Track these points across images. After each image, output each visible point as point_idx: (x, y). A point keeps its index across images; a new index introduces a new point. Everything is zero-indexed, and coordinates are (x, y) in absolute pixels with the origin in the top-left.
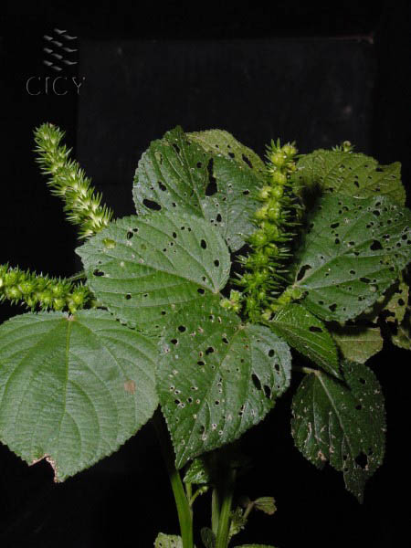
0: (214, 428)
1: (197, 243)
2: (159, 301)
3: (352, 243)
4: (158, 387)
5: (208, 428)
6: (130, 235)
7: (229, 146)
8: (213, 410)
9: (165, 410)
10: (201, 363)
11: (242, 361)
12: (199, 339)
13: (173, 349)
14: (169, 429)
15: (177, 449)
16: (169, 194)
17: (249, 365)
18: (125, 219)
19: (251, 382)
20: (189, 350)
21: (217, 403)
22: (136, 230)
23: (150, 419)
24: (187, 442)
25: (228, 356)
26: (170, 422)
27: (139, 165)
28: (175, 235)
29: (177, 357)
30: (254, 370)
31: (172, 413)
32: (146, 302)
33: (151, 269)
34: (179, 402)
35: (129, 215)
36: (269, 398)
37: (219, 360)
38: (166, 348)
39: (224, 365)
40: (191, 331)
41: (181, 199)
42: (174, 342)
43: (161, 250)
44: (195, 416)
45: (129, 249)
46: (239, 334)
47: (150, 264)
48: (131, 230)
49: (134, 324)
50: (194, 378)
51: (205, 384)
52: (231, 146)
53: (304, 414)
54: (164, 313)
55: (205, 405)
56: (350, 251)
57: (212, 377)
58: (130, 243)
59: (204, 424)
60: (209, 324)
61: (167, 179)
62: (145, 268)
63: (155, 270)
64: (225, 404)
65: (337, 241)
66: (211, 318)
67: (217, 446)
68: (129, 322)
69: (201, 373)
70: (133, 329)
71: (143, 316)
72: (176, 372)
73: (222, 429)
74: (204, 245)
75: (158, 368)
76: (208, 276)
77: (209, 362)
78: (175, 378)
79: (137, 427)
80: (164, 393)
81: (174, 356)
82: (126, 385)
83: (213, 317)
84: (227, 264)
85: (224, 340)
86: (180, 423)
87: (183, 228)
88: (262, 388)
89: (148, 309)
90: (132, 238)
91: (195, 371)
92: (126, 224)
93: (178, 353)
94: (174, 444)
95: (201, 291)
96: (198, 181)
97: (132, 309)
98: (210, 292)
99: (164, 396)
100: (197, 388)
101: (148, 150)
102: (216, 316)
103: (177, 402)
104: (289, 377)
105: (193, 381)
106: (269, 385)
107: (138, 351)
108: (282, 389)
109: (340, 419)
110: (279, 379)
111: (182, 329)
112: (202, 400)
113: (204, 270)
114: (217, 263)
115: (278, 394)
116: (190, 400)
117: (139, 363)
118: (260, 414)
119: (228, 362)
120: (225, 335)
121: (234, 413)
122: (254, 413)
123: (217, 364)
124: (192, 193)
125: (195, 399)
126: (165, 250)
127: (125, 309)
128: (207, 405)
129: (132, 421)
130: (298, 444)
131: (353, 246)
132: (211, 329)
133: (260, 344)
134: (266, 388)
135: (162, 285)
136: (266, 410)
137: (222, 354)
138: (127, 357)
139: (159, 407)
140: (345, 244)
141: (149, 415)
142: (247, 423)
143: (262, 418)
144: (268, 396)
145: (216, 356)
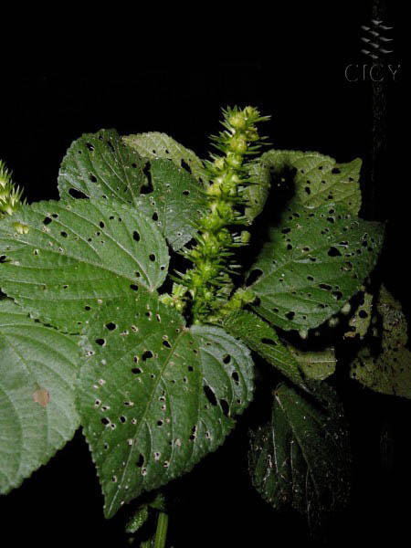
0: (157, 458)
1: (128, 234)
2: (81, 295)
3: (307, 249)
4: (78, 402)
5: (148, 458)
6: (47, 221)
7: (167, 152)
8: (154, 434)
9: (87, 433)
10: (136, 371)
11: (191, 369)
12: (133, 340)
13: (98, 351)
14: (94, 460)
15: (106, 489)
16: (99, 186)
17: (198, 374)
18: (42, 203)
19: (203, 395)
20: (120, 354)
21: (160, 423)
22: (55, 216)
23: (68, 443)
24: (119, 479)
25: (172, 363)
26: (96, 451)
27: (68, 153)
28: (102, 225)
29: (104, 362)
30: (205, 380)
31: (98, 436)
32: (65, 295)
33: (72, 259)
34: (108, 422)
35: (48, 200)
36: (227, 416)
37: (159, 367)
38: (90, 349)
39: (167, 374)
40: (123, 329)
41: (112, 192)
42: (100, 342)
43: (85, 239)
44: (131, 442)
45: (46, 236)
46: (183, 336)
47: (71, 254)
48: (49, 215)
49: (49, 320)
50: (127, 389)
51: (143, 398)
52: (170, 151)
53: (262, 444)
54: (88, 308)
55: (143, 425)
56: (305, 257)
57: (151, 389)
58: (47, 229)
59: (142, 452)
60: (146, 321)
61: (98, 171)
62: (65, 258)
63: (77, 261)
64: (170, 425)
65: (290, 247)
66: (148, 314)
67: (162, 483)
68: (42, 317)
69: (136, 383)
70: (48, 325)
71: (61, 310)
72: (103, 382)
73: (168, 459)
74: (136, 237)
75: (78, 377)
76: (142, 272)
77: (146, 370)
78: (101, 390)
79: (49, 454)
80: (87, 409)
81: (100, 360)
82: (36, 395)
83: (151, 314)
84: (165, 259)
85: (165, 343)
86: (110, 451)
87: (112, 218)
88: (219, 403)
89: (67, 303)
90: (50, 224)
91: (127, 381)
92: (43, 208)
93: (106, 357)
94: (102, 482)
95: (134, 287)
96: (132, 179)
97: (47, 302)
98: (145, 289)
99: (87, 413)
100: (131, 404)
101: (79, 139)
102: (155, 313)
103: (105, 422)
104: (251, 389)
105: (126, 394)
106: (227, 400)
107: (55, 352)
108: (243, 404)
109: (303, 449)
110: (238, 391)
111: (111, 327)
112: (139, 419)
113: (137, 266)
114: (152, 258)
115: (239, 411)
116: (123, 420)
117: (55, 366)
118: (218, 436)
119: (171, 370)
120: (166, 337)
121: (184, 436)
122: (210, 436)
123: (157, 373)
124: (126, 189)
125: (131, 419)
126: (90, 240)
127: (37, 301)
128: (146, 427)
129: (43, 445)
130: (256, 482)
131: (307, 252)
132: (148, 329)
133: (212, 347)
134: (223, 403)
135: (86, 276)
136: (224, 432)
137: (163, 360)
138: (40, 358)
139: (81, 428)
140: (299, 250)
141: (68, 436)
142: (200, 450)
143: (220, 442)
144: (226, 413)
145: (156, 363)
